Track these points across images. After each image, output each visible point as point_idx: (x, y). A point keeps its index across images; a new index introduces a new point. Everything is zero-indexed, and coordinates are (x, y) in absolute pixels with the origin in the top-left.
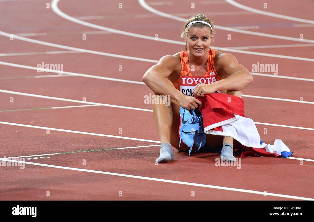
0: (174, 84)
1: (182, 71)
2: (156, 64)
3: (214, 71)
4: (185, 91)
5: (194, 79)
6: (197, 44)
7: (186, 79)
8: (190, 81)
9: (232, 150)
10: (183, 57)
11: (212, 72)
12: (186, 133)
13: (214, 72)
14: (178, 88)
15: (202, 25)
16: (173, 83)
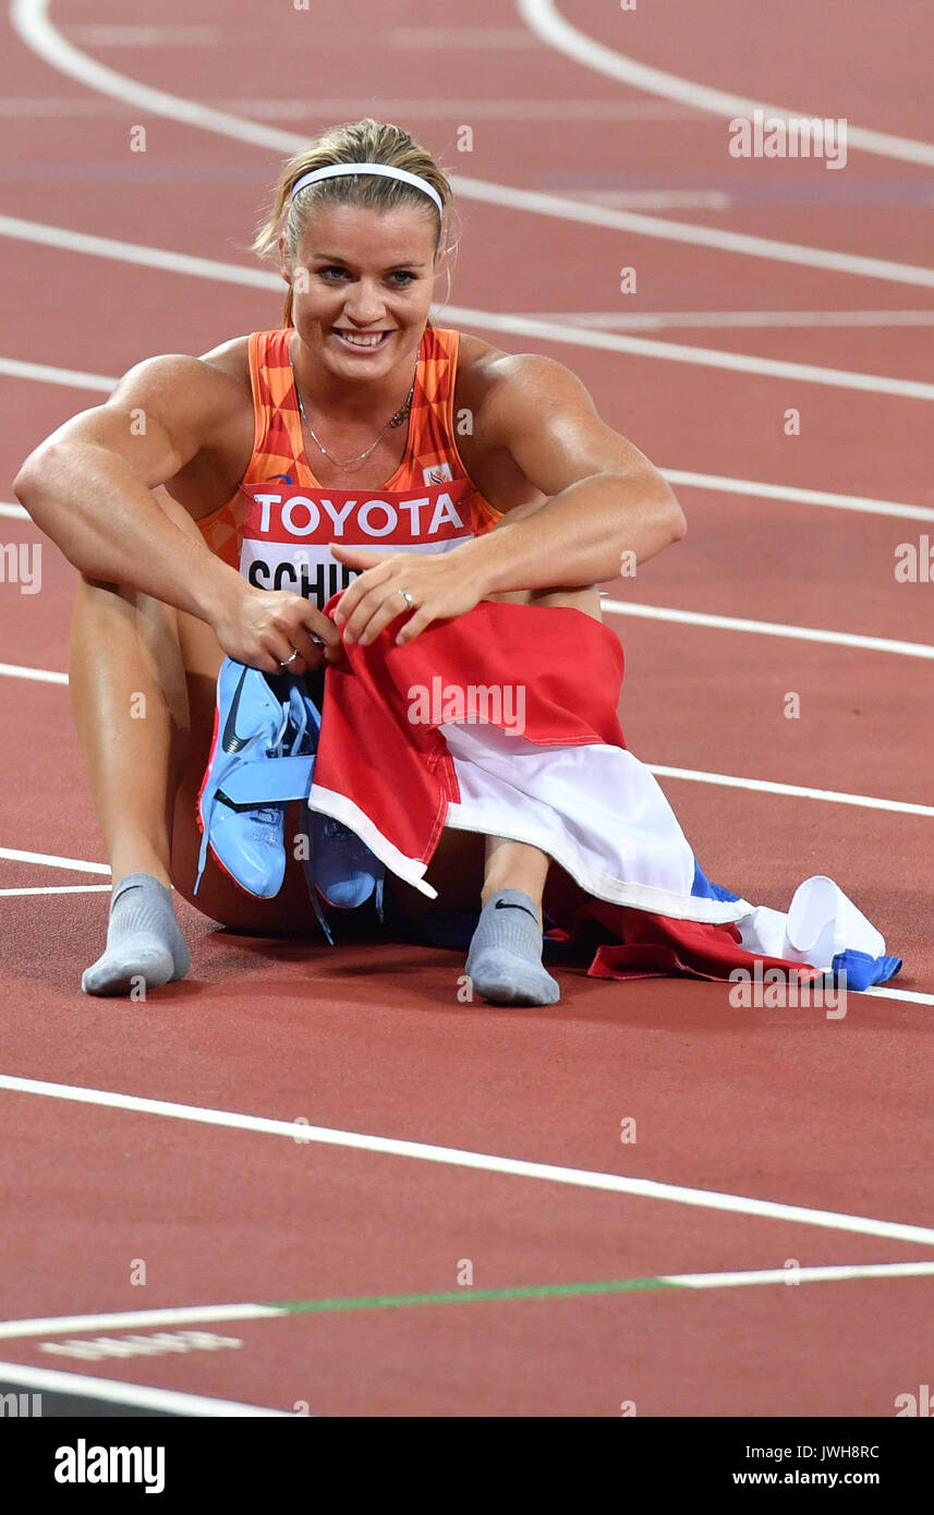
0: (206, 531)
1: (255, 454)
2: (103, 397)
3: (449, 459)
4: (267, 574)
5: (327, 504)
6: (349, 309)
7: (277, 499)
8: (300, 516)
9: (539, 930)
10: (265, 367)
11: (439, 462)
12: (239, 808)
13: (446, 468)
14: (231, 555)
15: (385, 192)
16: (196, 520)
